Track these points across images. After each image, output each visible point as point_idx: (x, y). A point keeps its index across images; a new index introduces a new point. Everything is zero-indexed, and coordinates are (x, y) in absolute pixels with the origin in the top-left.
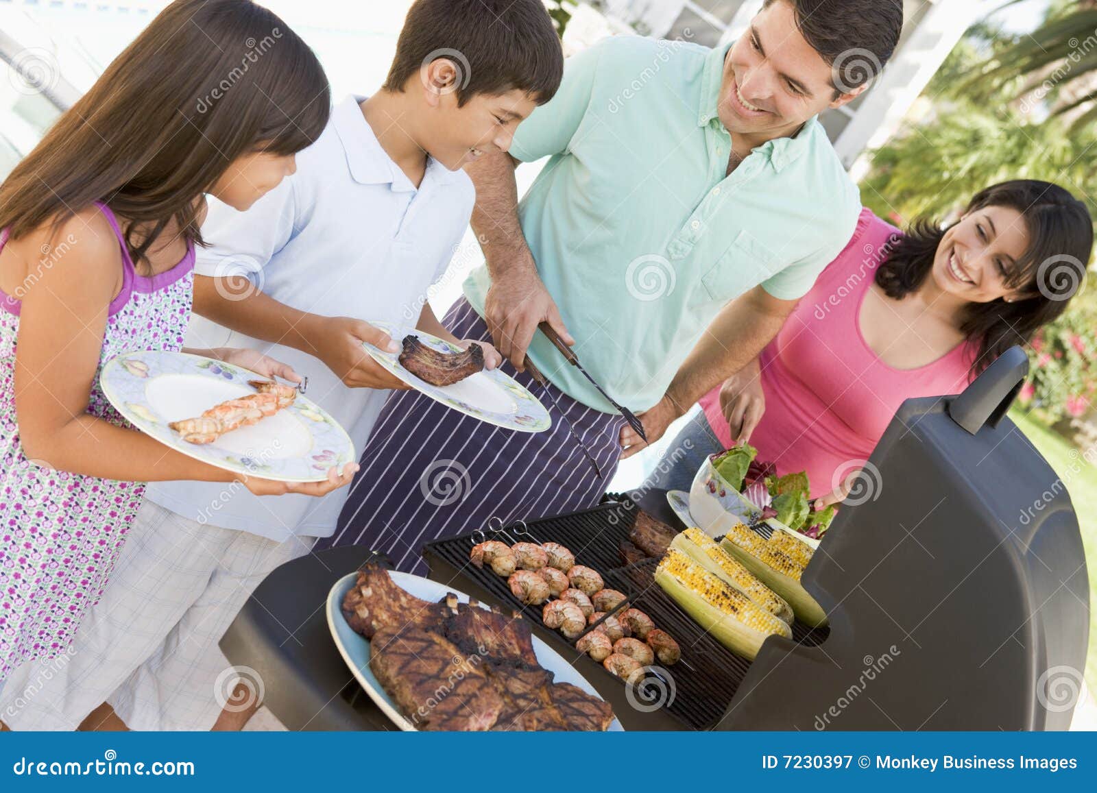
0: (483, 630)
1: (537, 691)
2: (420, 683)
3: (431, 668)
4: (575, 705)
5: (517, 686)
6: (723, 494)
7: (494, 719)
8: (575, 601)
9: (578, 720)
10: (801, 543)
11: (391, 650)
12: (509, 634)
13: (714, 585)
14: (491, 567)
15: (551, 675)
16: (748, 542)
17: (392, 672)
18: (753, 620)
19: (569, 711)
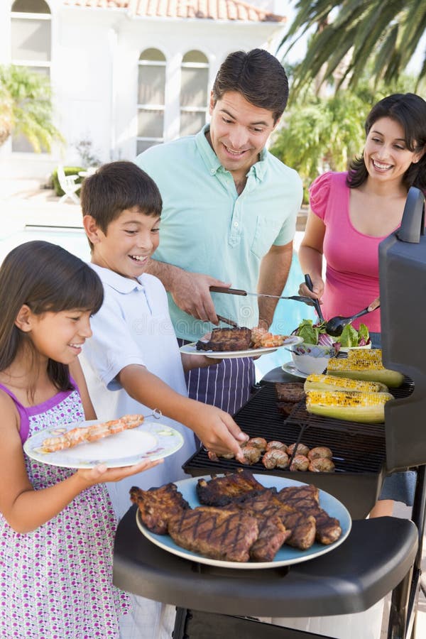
0: (227, 488)
1: (271, 502)
2: (209, 537)
3: (210, 525)
4: (295, 497)
5: (260, 506)
6: (310, 351)
7: (257, 530)
8: (275, 448)
9: (301, 503)
10: (364, 350)
11: (182, 529)
12: (241, 482)
13: (340, 396)
14: (223, 458)
15: (275, 488)
16: (339, 365)
17: (190, 540)
18: (370, 402)
19: (293, 502)
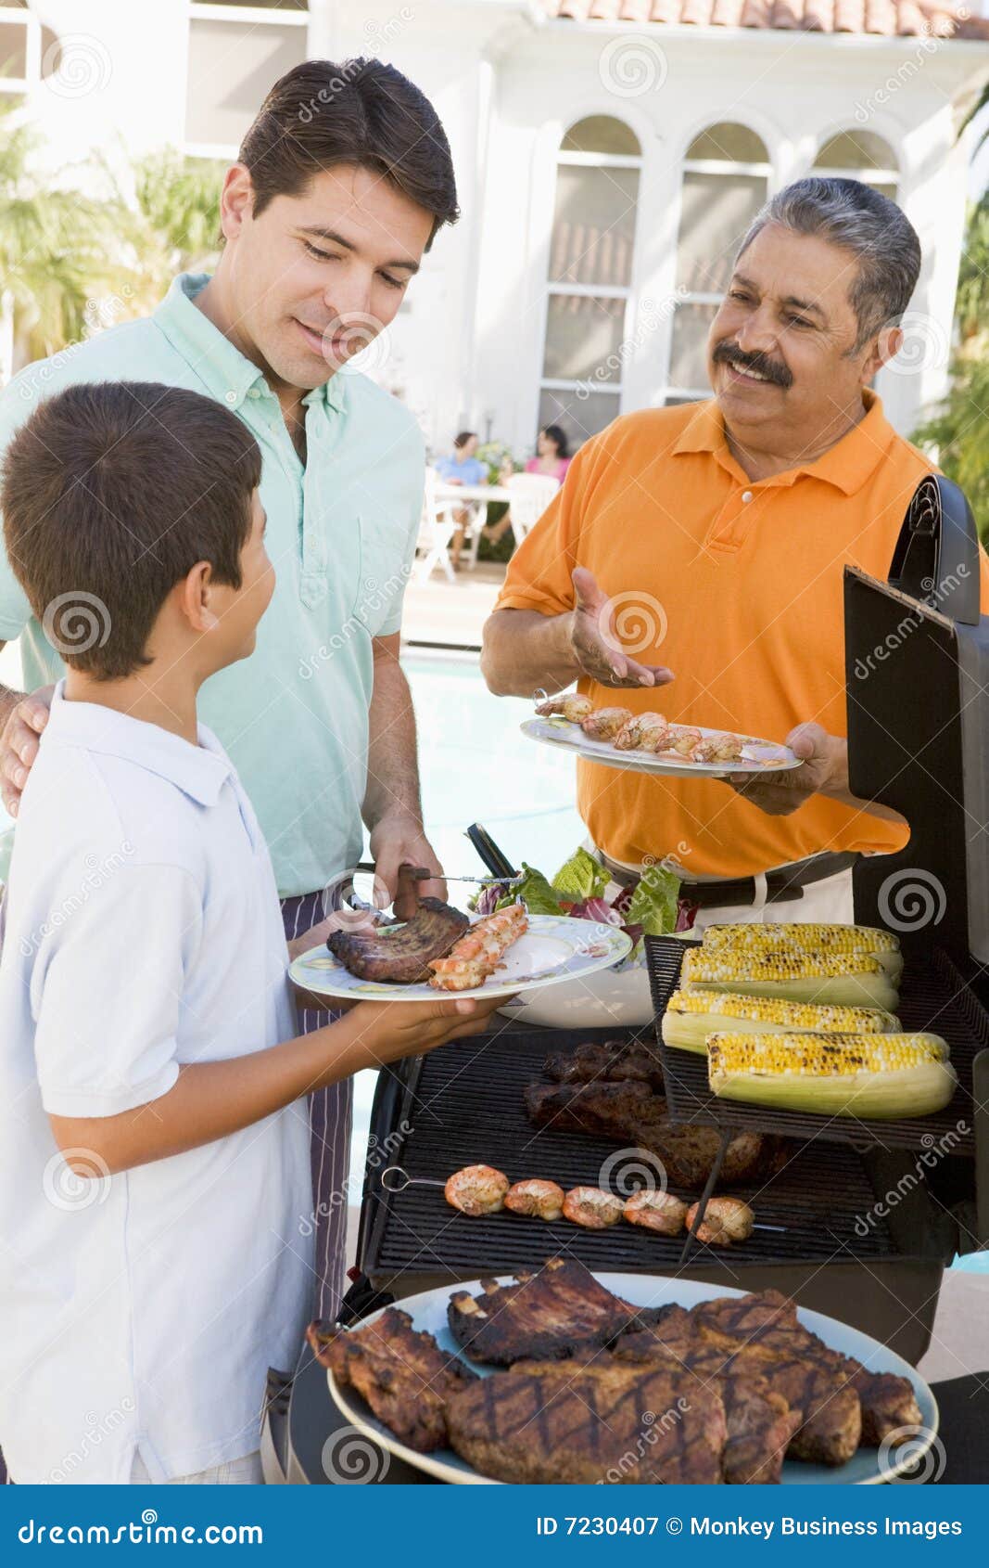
0: (535, 1315)
4: (747, 1325)
5: (671, 1352)
7: (724, 1414)
11: (501, 1429)
12: (567, 1295)
13: (805, 1046)
15: (676, 1308)
18: (892, 1059)
